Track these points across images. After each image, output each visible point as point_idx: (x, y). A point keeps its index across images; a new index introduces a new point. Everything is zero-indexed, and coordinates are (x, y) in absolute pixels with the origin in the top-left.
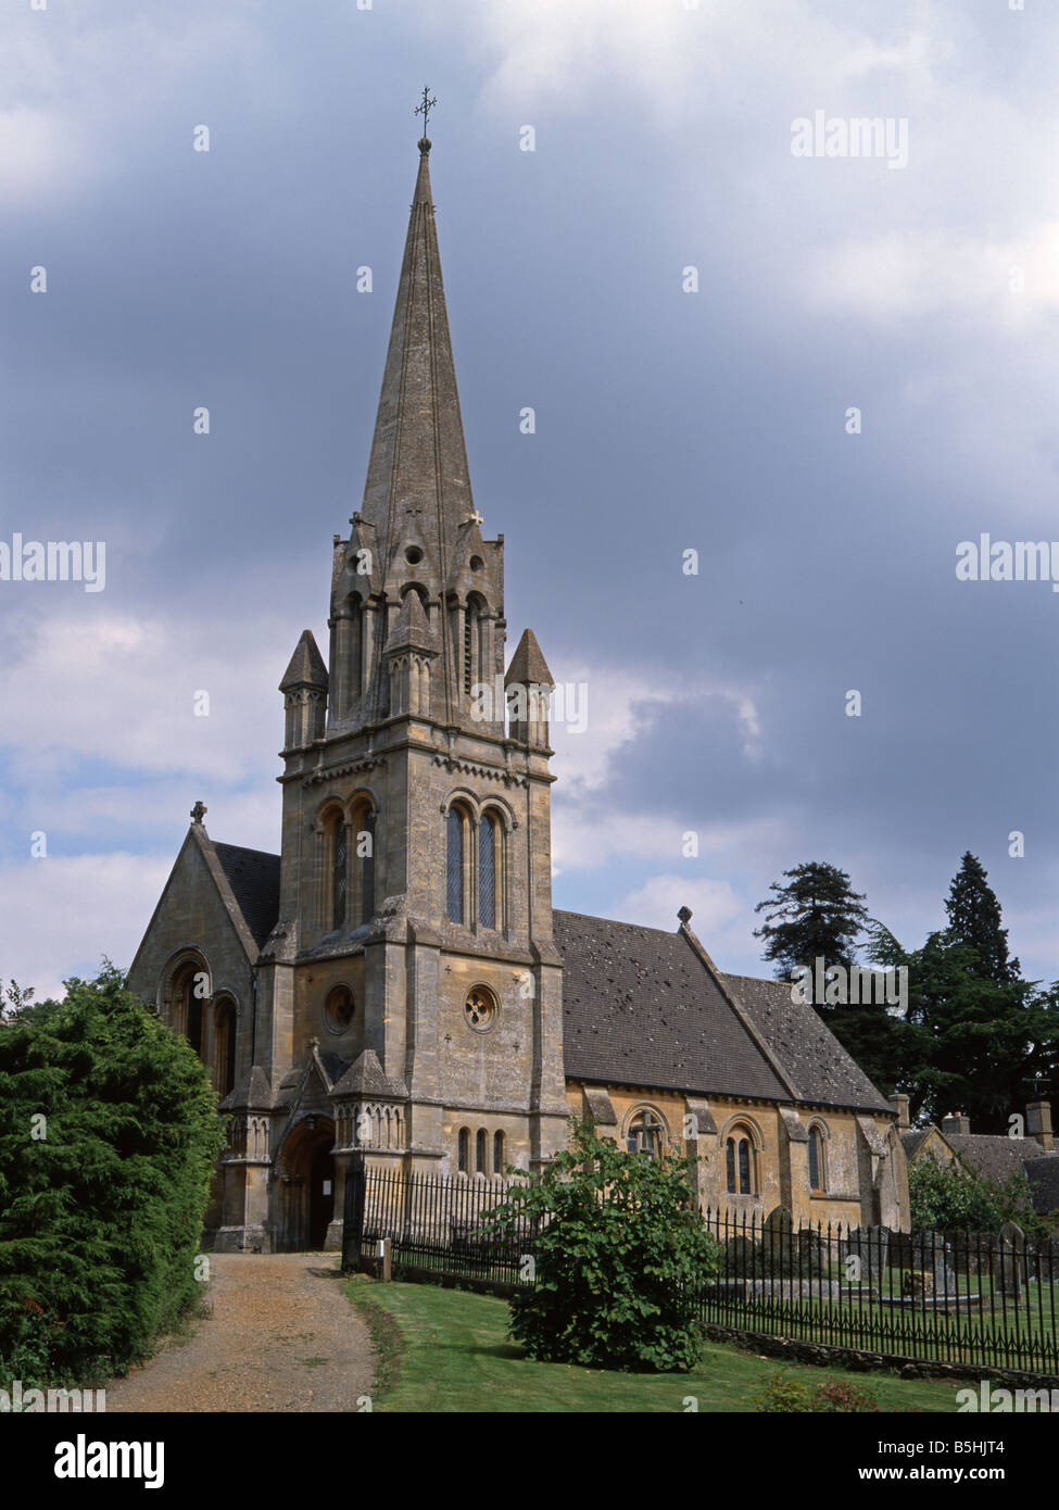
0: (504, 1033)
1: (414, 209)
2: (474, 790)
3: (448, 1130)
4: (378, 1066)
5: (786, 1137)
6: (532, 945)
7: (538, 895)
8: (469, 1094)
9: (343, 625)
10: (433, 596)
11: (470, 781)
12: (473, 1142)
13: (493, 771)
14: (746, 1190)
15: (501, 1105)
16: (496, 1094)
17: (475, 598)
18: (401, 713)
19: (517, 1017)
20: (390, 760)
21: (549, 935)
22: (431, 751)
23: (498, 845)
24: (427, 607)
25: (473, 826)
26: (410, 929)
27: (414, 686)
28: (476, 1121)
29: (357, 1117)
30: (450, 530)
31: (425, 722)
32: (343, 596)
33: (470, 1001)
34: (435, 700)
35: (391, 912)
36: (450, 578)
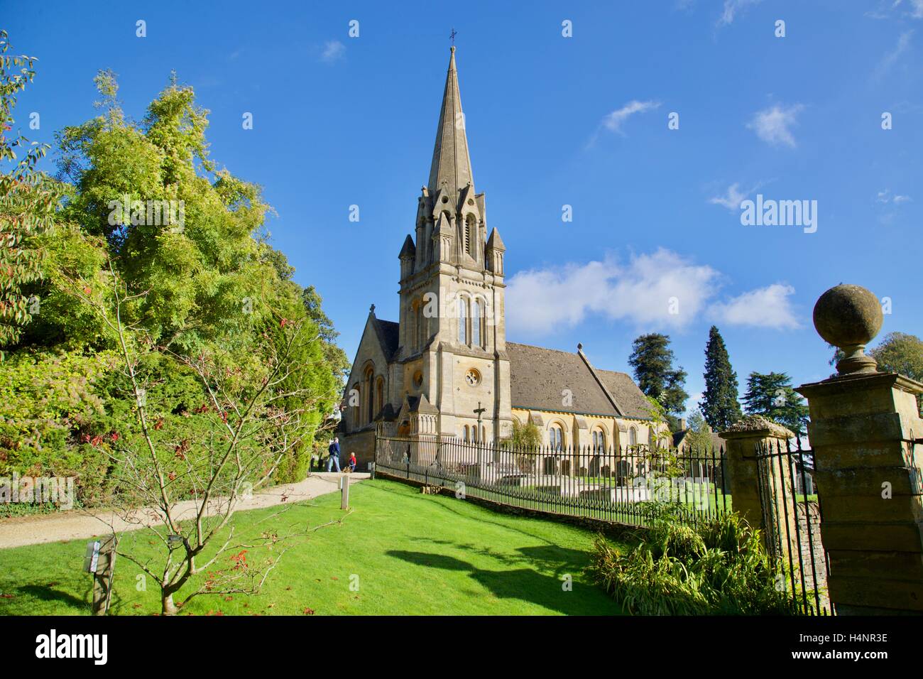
0: (483, 387)
2: (470, 291)
3: (458, 425)
4: (425, 400)
5: (617, 430)
6: (495, 352)
7: (499, 332)
8: (468, 412)
9: (420, 230)
10: (451, 215)
11: (468, 287)
13: (478, 283)
17: (471, 216)
18: (435, 261)
19: (488, 381)
20: (434, 279)
21: (504, 349)
22: (450, 274)
24: (449, 219)
26: (440, 346)
27: (441, 250)
29: (417, 421)
30: (460, 190)
31: (448, 264)
32: (420, 219)
33: (470, 375)
34: (453, 255)
35: (432, 339)
36: (459, 208)
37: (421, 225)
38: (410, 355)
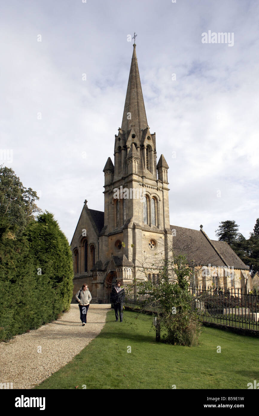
1: (132, 59)
2: (149, 192)
4: (126, 258)
6: (165, 229)
7: (166, 217)
9: (117, 154)
10: (138, 146)
11: (148, 190)
12: (151, 277)
13: (154, 187)
15: (158, 268)
16: (157, 265)
17: (149, 146)
18: (130, 173)
19: (161, 246)
20: (128, 184)
21: (169, 227)
22: (138, 182)
23: (156, 206)
24: (137, 148)
25: (150, 201)
26: (134, 225)
27: (134, 166)
28: (152, 272)
29: (122, 271)
30: (142, 130)
31: (137, 175)
32: (117, 148)
33: (150, 243)
34: (139, 170)
35: (129, 221)
36: (142, 141)
37: (117, 151)
38: (112, 231)
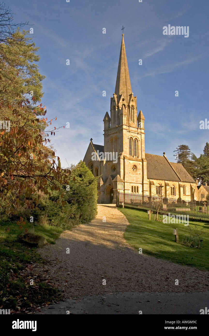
0: (138, 172)
3: (130, 186)
4: (119, 177)
5: (180, 187)
6: (142, 159)
7: (143, 151)
8: (133, 181)
9: (112, 111)
10: (126, 106)
11: (132, 134)
12: (134, 188)
13: (136, 132)
14: (174, 195)
15: (138, 182)
16: (137, 181)
17: (133, 106)
18: (122, 124)
19: (140, 169)
20: (120, 131)
21: (144, 157)
22: (126, 130)
23: (137, 144)
24: (126, 108)
25: (133, 140)
26: (124, 157)
27: (124, 120)
28: (134, 185)
29: (117, 185)
31: (125, 125)
32: (112, 106)
33: (133, 167)
35: (121, 154)
36: (129, 103)
